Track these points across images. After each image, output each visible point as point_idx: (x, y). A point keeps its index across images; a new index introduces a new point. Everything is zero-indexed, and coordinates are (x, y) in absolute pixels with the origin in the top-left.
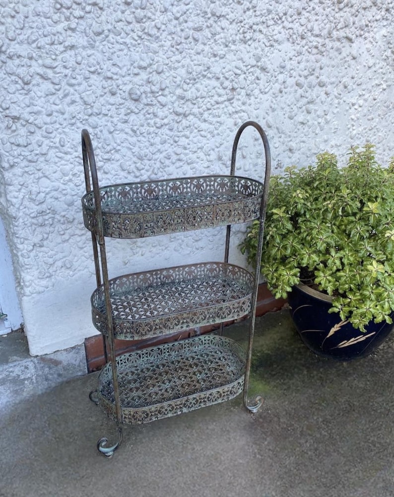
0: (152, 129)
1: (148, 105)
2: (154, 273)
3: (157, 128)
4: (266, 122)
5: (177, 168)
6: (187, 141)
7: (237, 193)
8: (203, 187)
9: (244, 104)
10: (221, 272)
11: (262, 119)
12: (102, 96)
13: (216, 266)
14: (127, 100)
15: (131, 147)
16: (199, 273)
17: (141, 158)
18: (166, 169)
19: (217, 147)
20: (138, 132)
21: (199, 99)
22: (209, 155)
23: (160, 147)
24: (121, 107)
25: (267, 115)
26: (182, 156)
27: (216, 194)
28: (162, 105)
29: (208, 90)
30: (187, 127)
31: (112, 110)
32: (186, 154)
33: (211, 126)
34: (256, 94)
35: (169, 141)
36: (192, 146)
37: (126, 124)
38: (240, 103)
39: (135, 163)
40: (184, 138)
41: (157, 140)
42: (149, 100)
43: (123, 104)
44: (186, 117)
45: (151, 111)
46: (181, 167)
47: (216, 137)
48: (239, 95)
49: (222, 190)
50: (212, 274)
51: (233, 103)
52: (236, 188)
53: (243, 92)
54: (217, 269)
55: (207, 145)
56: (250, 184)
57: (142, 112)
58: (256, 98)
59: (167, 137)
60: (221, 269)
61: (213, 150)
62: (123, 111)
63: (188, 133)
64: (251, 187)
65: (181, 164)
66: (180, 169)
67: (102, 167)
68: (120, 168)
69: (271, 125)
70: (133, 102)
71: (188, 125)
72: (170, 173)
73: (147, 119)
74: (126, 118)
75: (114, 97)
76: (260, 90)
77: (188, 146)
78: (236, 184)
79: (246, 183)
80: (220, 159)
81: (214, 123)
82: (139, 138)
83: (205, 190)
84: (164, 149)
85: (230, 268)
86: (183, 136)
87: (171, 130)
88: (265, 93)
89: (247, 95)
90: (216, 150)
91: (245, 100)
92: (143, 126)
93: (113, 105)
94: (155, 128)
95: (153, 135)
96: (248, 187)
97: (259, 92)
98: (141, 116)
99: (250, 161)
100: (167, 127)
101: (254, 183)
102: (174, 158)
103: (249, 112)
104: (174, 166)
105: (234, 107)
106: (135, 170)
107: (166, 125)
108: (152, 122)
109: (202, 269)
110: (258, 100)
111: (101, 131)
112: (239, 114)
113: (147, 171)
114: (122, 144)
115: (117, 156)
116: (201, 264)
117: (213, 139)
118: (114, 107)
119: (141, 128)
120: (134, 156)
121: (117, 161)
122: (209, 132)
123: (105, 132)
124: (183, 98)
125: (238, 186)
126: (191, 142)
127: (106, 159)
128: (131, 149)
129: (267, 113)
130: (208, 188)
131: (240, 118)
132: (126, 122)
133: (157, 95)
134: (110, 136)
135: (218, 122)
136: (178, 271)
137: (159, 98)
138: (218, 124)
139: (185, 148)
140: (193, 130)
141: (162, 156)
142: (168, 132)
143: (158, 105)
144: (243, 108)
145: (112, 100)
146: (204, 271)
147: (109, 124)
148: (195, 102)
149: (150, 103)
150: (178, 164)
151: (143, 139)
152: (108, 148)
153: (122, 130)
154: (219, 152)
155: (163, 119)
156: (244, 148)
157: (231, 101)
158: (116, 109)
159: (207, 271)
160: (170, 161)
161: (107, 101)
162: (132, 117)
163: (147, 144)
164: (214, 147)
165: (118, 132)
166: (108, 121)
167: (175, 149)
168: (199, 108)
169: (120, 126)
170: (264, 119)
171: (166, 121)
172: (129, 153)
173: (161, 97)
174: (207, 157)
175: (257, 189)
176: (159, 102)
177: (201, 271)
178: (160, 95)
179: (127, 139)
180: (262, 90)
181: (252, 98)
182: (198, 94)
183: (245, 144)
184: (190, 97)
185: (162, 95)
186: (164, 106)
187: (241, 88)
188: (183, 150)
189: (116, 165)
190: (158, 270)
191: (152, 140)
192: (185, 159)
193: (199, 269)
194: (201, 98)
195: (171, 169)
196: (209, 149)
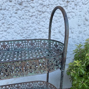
0: (27, 17)
1: (25, 7)
2: (11, 86)
3: (30, 16)
4: (85, 18)
5: (39, 34)
6: (44, 23)
7: (52, 48)
8: (35, 45)
9: (73, 9)
10: (45, 86)
11: (83, 16)
12: (6, 2)
13: (43, 83)
14: (16, 4)
15: (19, 23)
16: (34, 86)
17: (23, 29)
18: (34, 34)
19: (59, 27)
20: (21, 18)
21: (50, 5)
22: (55, 30)
23: (31, 24)
24: (14, 7)
25: (85, 15)
26: (41, 29)
27: (41, 48)
28: (32, 7)
29: (55, 1)
30: (44, 17)
31: (10, 8)
32: (43, 29)
33: (56, 18)
34: (80, 5)
35: (35, 23)
36: (46, 26)
37: (16, 14)
38: (71, 8)
39: (20, 30)
40: (43, 22)
41: (30, 22)
42: (26, 4)
43: (15, 6)
44: (44, 13)
45: (27, 9)
46: (41, 34)
47: (58, 22)
48: (71, 4)
49: (45, 46)
50: (41, 86)
51: (67, 8)
52: (52, 46)
53: (73, 3)
54: (43, 84)
55: (54, 26)
56: (58, 44)
57: (23, 10)
58: (80, 7)
59: (35, 21)
60: (45, 84)
61: (57, 28)
62: (15, 9)
63: (44, 20)
64: (59, 46)
65: (41, 33)
66: (41, 35)
67: (6, 30)
68: (14, 32)
69: (87, 19)
70: (19, 5)
71: (44, 16)
72: (36, 36)
73: (25, 13)
74: (16, 12)
75: (11, 3)
76: (83, 3)
77: (44, 26)
78: (52, 44)
79: (56, 43)
80: (60, 32)
81: (57, 16)
82: (22, 20)
83: (36, 46)
84: (33, 26)
85: (49, 85)
86: (42, 21)
87: (36, 18)
88: (85, 4)
89: (75, 5)
90: (58, 28)
91: (74, 7)
92: (24, 15)
93: (11, 6)
94: (29, 16)
95: (28, 20)
96: (57, 46)
97: (82, 4)
98: (23, 11)
99: (75, 35)
100: (35, 16)
101: (60, 44)
102: (38, 30)
103: (76, 13)
104: (38, 33)
105: (68, 10)
106: (20, 33)
107: (34, 16)
108: (28, 14)
109: (36, 84)
110: (81, 7)
111: (6, 16)
112: (71, 13)
113: (26, 34)
114: (15, 22)
115: (13, 27)
116: (35, 81)
117: (57, 24)
118: (11, 7)
119: (23, 16)
120: (20, 27)
121: (13, 28)
122: (55, 20)
123: (8, 17)
124: (42, 4)
125: (52, 45)
126: (46, 24)
127: (8, 28)
128: (18, 24)
129: (85, 14)
130: (37, 45)
131: (71, 15)
132: (16, 13)
133: (30, 2)
134: (10, 19)
135: (59, 16)
136: (23, 85)
137: (31, 4)
138: (60, 17)
139: (43, 26)
140: (47, 19)
141: (32, 28)
142: (35, 19)
143: (31, 7)
144: (73, 10)
145: (10, 4)
146: (37, 84)
147: (9, 14)
148: (48, 6)
149: (27, 6)
150: (40, 33)
151: (24, 21)
152: (9, 23)
153: (15, 17)
154: (59, 29)
155: (33, 13)
156: (73, 29)
157: (67, 7)
158: (12, 8)
159: (38, 85)
160: (36, 31)
161: (8, 4)
162: (19, 12)
163: (26, 23)
164: (57, 27)
165: (13, 17)
166: (9, 13)
167: (38, 26)
168: (50, 9)
169: (14, 15)
170: (84, 16)
171: (34, 14)
172: (18, 26)
173: (32, 4)
174: (54, 31)
175: (62, 47)
176: (31, 6)
177: (35, 85)
178: (31, 3)
179: (17, 20)
180: (84, 3)
181: (78, 6)
182: (50, 3)
183: (73, 27)
184: (45, 4)
185: (32, 3)
186: (33, 8)
187: (72, 1)
188: (42, 27)
189: (12, 30)
190: (12, 84)
191: (28, 22)
192: (43, 31)
193: (34, 84)
194: (51, 5)
195: (37, 34)
196: (55, 27)
